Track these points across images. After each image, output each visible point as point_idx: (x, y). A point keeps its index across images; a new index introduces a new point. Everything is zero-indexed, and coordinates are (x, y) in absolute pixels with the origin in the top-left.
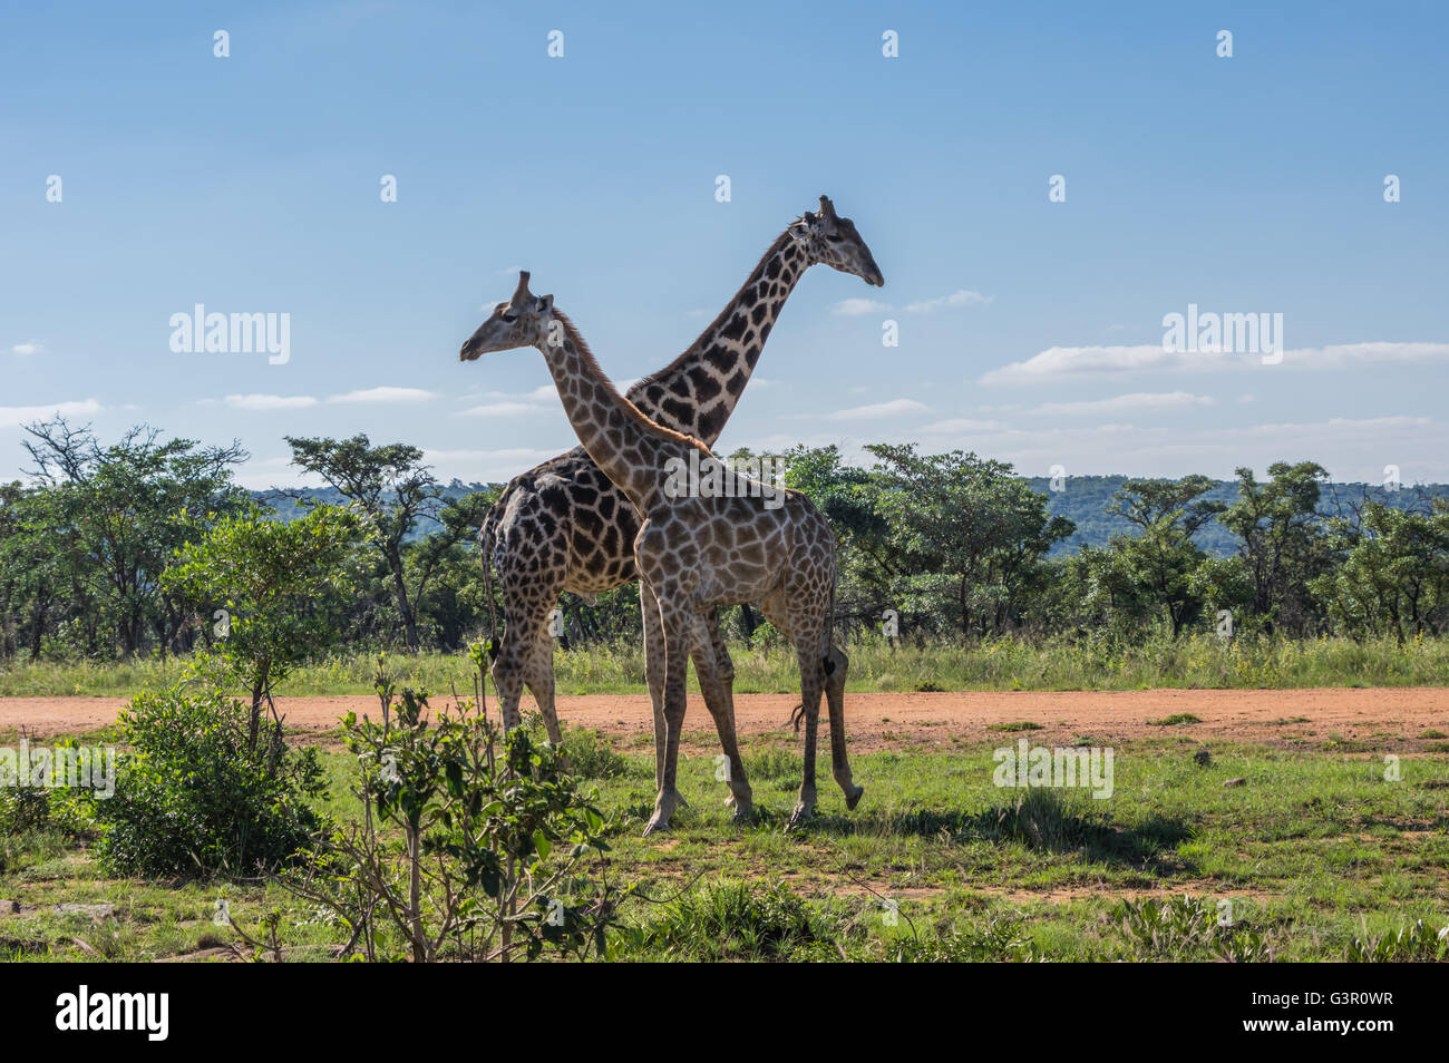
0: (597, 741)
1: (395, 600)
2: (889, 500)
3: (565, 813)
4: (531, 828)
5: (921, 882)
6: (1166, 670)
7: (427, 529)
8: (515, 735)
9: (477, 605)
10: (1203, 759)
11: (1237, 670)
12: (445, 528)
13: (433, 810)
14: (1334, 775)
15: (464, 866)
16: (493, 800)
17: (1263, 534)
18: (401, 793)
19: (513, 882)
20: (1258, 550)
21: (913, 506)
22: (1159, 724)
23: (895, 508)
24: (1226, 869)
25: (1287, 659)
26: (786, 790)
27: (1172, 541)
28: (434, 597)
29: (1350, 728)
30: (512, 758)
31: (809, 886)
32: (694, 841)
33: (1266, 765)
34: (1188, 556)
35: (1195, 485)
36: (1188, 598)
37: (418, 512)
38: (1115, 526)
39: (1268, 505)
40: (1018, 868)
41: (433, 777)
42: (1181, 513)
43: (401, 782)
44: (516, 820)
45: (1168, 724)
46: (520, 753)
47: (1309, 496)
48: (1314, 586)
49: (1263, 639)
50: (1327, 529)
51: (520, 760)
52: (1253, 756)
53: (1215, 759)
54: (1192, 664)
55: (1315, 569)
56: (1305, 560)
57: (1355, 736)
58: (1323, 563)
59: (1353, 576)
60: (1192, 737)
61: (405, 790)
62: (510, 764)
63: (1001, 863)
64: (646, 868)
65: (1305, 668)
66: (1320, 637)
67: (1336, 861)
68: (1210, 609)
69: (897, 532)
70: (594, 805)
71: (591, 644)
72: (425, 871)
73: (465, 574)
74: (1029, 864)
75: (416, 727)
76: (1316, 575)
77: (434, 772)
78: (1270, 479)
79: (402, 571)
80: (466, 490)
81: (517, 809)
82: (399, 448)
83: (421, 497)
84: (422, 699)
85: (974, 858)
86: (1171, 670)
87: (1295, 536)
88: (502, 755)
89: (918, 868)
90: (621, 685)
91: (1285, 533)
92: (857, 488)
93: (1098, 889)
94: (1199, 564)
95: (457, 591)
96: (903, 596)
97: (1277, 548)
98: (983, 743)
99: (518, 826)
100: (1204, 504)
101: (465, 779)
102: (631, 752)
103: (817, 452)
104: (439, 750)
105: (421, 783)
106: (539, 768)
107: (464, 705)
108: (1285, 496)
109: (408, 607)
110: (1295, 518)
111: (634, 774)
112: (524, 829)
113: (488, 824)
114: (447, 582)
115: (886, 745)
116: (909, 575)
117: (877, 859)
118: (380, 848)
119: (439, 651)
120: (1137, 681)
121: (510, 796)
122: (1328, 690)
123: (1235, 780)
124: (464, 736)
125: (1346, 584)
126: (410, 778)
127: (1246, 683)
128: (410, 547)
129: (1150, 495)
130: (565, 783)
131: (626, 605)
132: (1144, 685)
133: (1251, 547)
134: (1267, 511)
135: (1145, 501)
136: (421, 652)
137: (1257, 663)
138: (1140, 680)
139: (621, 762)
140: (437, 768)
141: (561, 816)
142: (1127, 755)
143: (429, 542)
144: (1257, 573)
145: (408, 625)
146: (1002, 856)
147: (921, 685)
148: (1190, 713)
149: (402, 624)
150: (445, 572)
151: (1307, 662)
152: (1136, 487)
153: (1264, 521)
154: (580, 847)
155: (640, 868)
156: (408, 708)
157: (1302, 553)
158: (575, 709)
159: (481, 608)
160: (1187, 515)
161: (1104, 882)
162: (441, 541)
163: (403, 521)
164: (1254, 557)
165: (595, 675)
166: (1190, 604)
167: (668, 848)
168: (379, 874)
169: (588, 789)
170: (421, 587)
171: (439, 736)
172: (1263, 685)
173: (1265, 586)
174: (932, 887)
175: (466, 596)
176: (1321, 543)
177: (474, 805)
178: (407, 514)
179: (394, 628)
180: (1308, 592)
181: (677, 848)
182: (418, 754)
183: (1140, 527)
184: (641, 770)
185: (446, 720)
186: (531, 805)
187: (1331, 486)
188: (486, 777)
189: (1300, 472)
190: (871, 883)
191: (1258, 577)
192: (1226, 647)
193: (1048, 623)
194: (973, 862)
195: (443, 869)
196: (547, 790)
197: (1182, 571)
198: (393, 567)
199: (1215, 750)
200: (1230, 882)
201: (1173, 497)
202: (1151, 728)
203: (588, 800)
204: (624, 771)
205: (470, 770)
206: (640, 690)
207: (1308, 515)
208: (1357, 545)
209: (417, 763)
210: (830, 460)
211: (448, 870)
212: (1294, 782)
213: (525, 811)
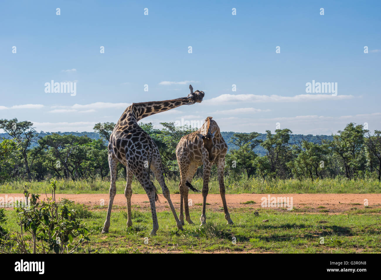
0: (84, 207)
1: (24, 166)
2: (167, 139)
3: (77, 230)
4: (68, 234)
5: (176, 249)
6: (246, 188)
7: (34, 146)
8: (64, 207)
9: (48, 168)
10: (257, 214)
11: (266, 189)
12: (39, 145)
13: (40, 228)
14: (294, 219)
15: (49, 244)
16: (57, 226)
17: (273, 149)
18: (31, 224)
19: (63, 249)
20: (272, 154)
21: (174, 140)
22: (244, 204)
23: (168, 141)
24: (263, 246)
25: (280, 185)
26: (137, 222)
27: (247, 151)
28: (36, 165)
29: (298, 205)
30: (63, 214)
31: (144, 250)
32: (111, 237)
33: (274, 216)
34: (252, 155)
35: (254, 135)
36: (252, 168)
37: (31, 141)
38: (231, 146)
39: (275, 141)
40: (204, 245)
41: (40, 219)
42: (250, 143)
43: (31, 221)
44: (64, 232)
45: (246, 204)
46: (65, 212)
47: (287, 138)
48: (288, 164)
49: (273, 179)
50: (292, 148)
51: (65, 215)
52: (271, 213)
53: (260, 214)
54: (253, 186)
55: (288, 159)
56: (285, 157)
57: (299, 208)
58: (290, 158)
59: (299, 162)
60: (253, 208)
61: (32, 223)
62: (62, 216)
63: (199, 244)
64: (98, 244)
65: (285, 188)
66: (289, 179)
67: (294, 244)
68: (258, 171)
69: (169, 148)
70: (86, 227)
71: (81, 179)
72: (38, 246)
73: (45, 159)
74: (207, 244)
75: (36, 205)
76: (288, 161)
77: (40, 218)
78: (275, 133)
79: (27, 158)
80: (45, 134)
81: (64, 228)
82: (26, 122)
83: (32, 136)
84: (37, 197)
85: (191, 242)
86: (247, 188)
87: (282, 150)
88: (60, 213)
89: (175, 245)
90: (90, 191)
91: (280, 149)
92: (158, 135)
93: (227, 251)
94: (255, 158)
95: (42, 163)
96: (171, 166)
97: (277, 153)
98: (194, 209)
99: (64, 233)
100: (257, 140)
101: (49, 220)
102: (93, 210)
103: (146, 125)
104: (42, 211)
105: (37, 221)
106: (70, 217)
107: (49, 199)
108: (280, 138)
109: (28, 168)
110: (283, 145)
111: (94, 217)
112: (66, 234)
113: (56, 233)
114: (40, 161)
115: (166, 209)
116: (172, 160)
117: (164, 242)
118: (25, 239)
119: (37, 181)
120: (237, 191)
121: (62, 225)
122: (292, 194)
123: (266, 220)
124: (49, 208)
125: (297, 164)
126: (34, 220)
127: (268, 192)
128: (29, 151)
129: (241, 138)
130: (78, 221)
131: (91, 168)
132: (239, 192)
133: (270, 153)
134: (275, 143)
135: (240, 139)
136: (32, 181)
137: (272, 186)
138: (238, 191)
139: (90, 213)
140: (41, 217)
141: (76, 231)
142: (235, 213)
143: (34, 149)
144: (271, 160)
145: (28, 173)
146: (199, 241)
147: (176, 192)
148: (253, 201)
149: (26, 173)
150: (39, 158)
151: (286, 186)
152: (238, 135)
153: (274, 145)
154: (81, 240)
155: (96, 244)
156: (33, 200)
157: (284, 155)
158: (77, 198)
159: (49, 168)
160: (252, 143)
161: (229, 249)
162: (38, 149)
163: (27, 143)
164: (271, 156)
165: (82, 188)
166: (252, 169)
167: (104, 239)
168: (24, 247)
169: (84, 222)
170: (32, 162)
171: (42, 207)
172: (273, 193)
173: (274, 164)
174: (180, 250)
175: (45, 165)
176: (290, 151)
177: (52, 227)
178: (28, 141)
179: (24, 174)
180: (286, 166)
181: (107, 238)
182: (36, 213)
183: (238, 147)
184: (96, 216)
185: (44, 203)
186: (68, 227)
187: (293, 135)
188: (55, 219)
189: (284, 132)
190: (162, 249)
191: (272, 161)
192: (263, 181)
193: (212, 174)
194: (191, 243)
195: (43, 245)
196: (73, 223)
197: (250, 160)
198: (24, 156)
199: (260, 211)
200: (264, 249)
201: (248, 138)
202: (242, 205)
203: (84, 226)
204: (91, 216)
205: (51, 217)
206: (95, 193)
207: (286, 144)
208: (300, 153)
209: (36, 215)
210: (150, 127)
211: (44, 246)
212: (282, 221)
213: (66, 229)
